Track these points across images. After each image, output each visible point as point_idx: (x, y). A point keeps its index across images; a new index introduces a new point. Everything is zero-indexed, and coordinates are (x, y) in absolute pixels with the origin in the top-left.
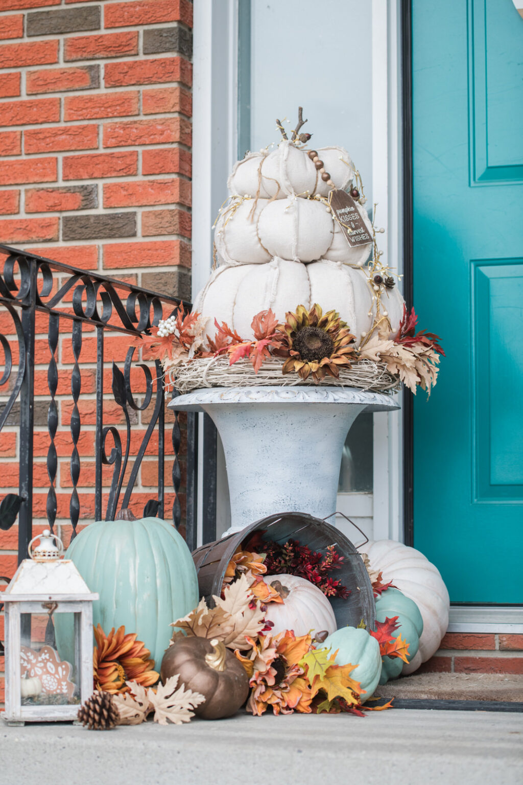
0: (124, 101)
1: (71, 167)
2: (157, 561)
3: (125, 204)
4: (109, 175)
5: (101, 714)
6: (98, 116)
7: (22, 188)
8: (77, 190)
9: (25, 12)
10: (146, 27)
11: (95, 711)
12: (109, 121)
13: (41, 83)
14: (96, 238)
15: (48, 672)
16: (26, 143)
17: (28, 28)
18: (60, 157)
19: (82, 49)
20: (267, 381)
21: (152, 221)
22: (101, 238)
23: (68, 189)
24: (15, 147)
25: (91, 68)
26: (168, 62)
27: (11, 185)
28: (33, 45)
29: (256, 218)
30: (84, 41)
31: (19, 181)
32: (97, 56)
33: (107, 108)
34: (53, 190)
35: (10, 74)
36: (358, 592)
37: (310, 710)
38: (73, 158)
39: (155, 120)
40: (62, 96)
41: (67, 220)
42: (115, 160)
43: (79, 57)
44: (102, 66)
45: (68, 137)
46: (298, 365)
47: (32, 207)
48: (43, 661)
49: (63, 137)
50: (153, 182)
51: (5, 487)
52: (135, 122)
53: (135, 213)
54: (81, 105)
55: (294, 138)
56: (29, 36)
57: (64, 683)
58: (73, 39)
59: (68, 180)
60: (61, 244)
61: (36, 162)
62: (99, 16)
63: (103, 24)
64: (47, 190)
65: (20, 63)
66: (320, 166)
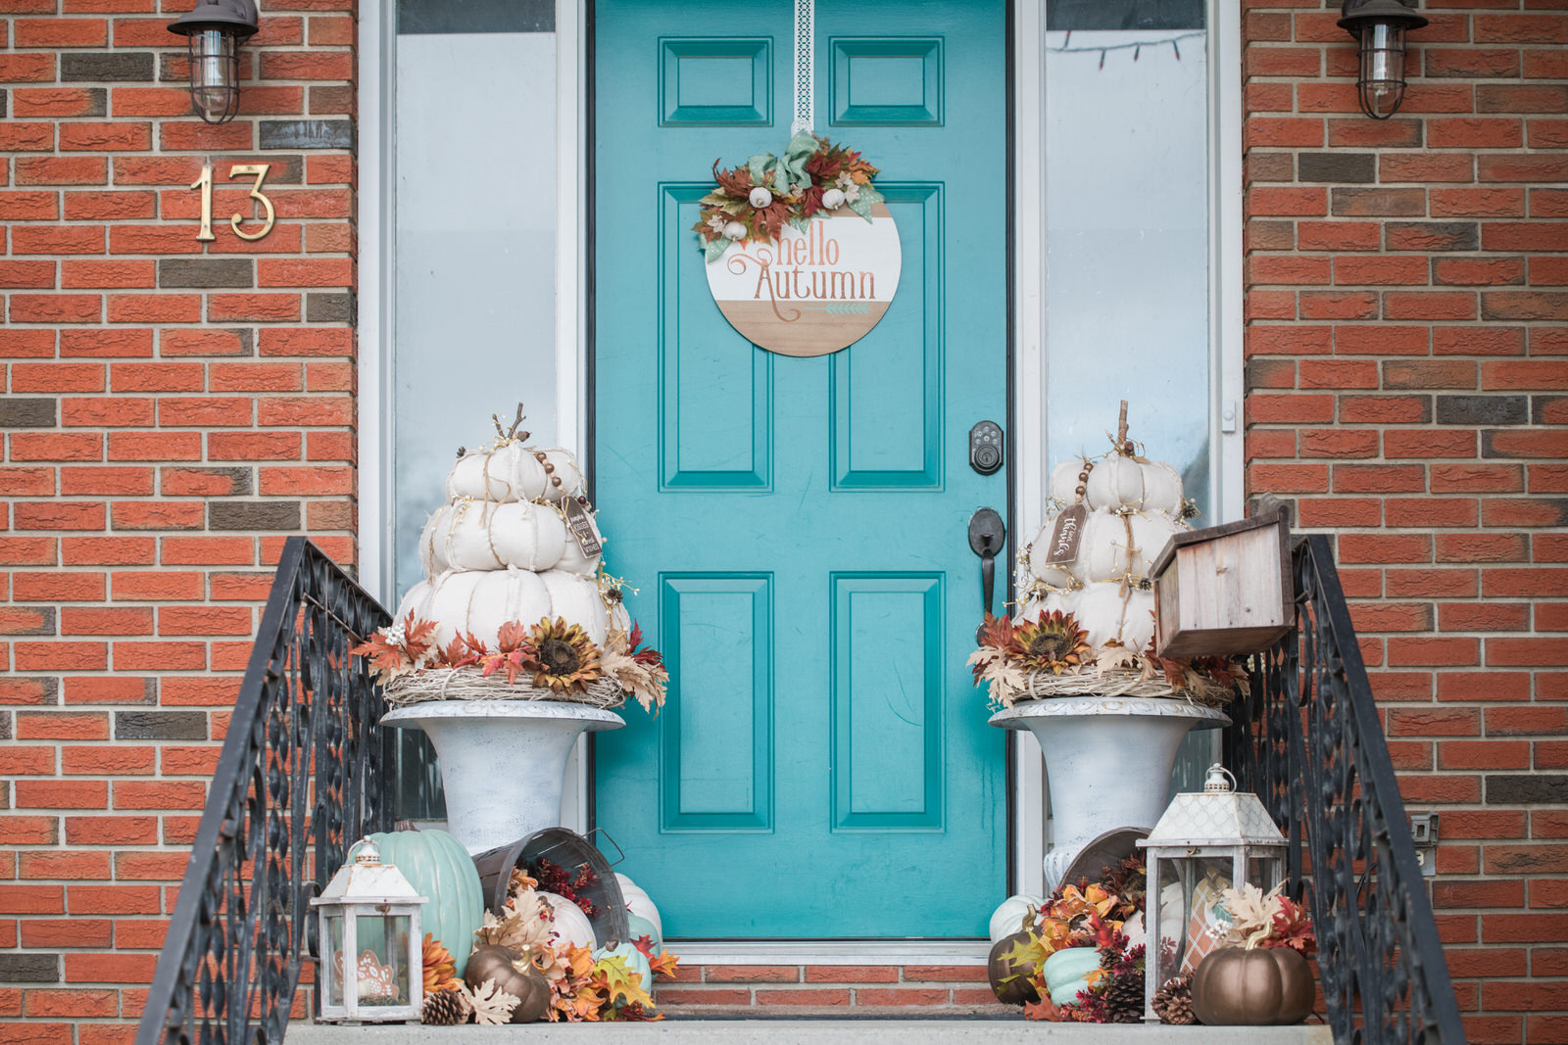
0: (286, 374)
1: (219, 445)
2: (455, 871)
3: (286, 492)
4: (266, 458)
5: (450, 1009)
6: (252, 389)
7: (157, 466)
8: (227, 472)
9: (158, 258)
10: (310, 291)
11: (444, 1006)
12: (265, 395)
13: (180, 344)
14: (252, 529)
15: (371, 976)
16: (161, 412)
17: (161, 277)
18: (205, 432)
19: (231, 309)
20: (513, 695)
21: (319, 513)
22: (258, 529)
23: (216, 471)
24: (147, 416)
25: (242, 331)
26: (337, 333)
27: (143, 461)
28: (168, 298)
29: (488, 522)
30: (233, 300)
31: (153, 457)
32: (250, 318)
33: (262, 380)
34: (198, 471)
35: (140, 330)
36: (609, 911)
37: (598, 1018)
38: (221, 435)
39: (322, 399)
40: (206, 362)
41: (214, 506)
42: (273, 441)
43: (228, 318)
44: (256, 331)
45: (214, 410)
46: (551, 681)
47: (170, 488)
48: (365, 965)
49: (209, 410)
50: (321, 469)
51: (142, 809)
52: (298, 399)
53: (298, 503)
54: (231, 374)
55: (510, 436)
56: (162, 287)
57: (388, 986)
58: (220, 295)
59: (215, 460)
60: (207, 533)
61: (175, 436)
62: (251, 272)
63: (256, 282)
64: (189, 470)
65: (152, 318)
66: (550, 470)
